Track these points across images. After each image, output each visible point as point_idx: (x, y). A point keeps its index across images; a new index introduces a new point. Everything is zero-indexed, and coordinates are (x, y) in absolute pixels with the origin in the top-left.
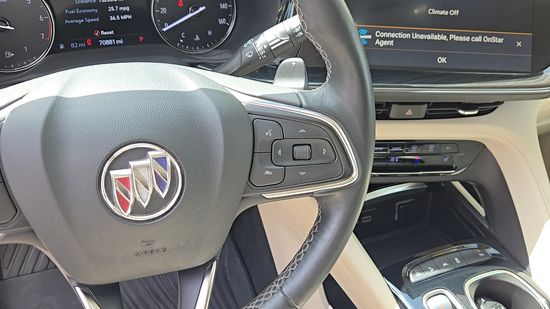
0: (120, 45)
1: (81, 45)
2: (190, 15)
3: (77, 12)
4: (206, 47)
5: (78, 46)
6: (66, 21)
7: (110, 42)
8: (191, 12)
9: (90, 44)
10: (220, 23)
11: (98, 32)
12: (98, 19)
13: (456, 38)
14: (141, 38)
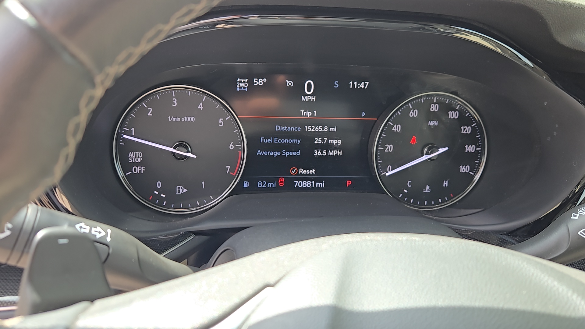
0: (320, 189)
1: (271, 184)
2: (425, 158)
3: (275, 142)
4: (437, 203)
5: (266, 185)
6: (259, 152)
7: (308, 184)
8: (427, 154)
9: (281, 184)
10: (461, 171)
11: (295, 170)
12: (298, 153)
14: (349, 183)
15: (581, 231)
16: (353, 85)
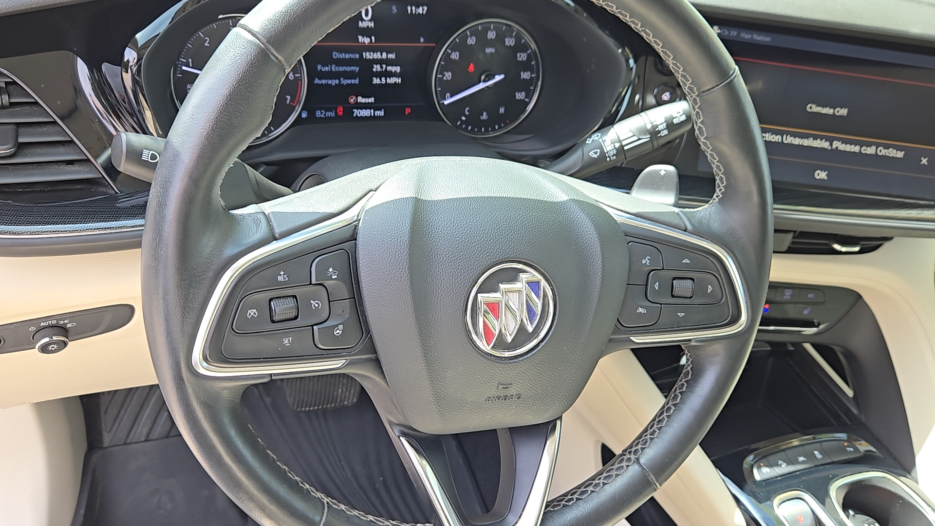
0: (379, 117)
1: (329, 114)
2: (482, 86)
3: (333, 70)
4: (494, 130)
5: (325, 115)
6: (318, 81)
7: (367, 113)
8: (485, 81)
9: (340, 113)
10: (517, 97)
11: (354, 99)
12: (357, 81)
13: (842, 147)
14: (408, 110)
15: (592, 152)
16: (412, 10)
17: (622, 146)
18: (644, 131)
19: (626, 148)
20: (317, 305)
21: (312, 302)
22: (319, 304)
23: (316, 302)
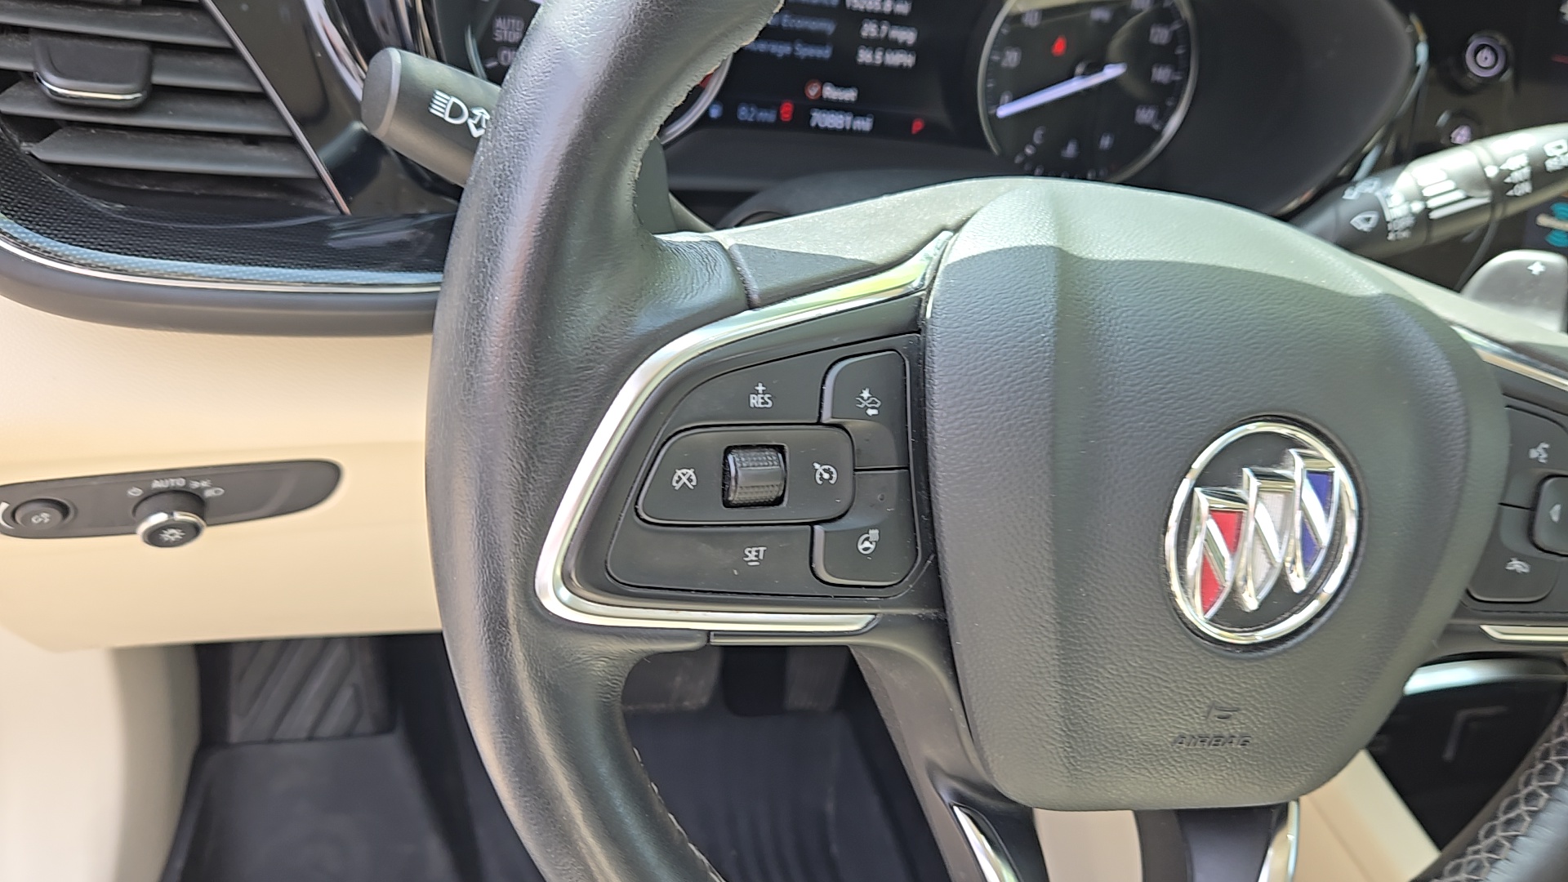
2: (1076, 85)
5: (756, 116)
7: (838, 121)
8: (1085, 74)
9: (786, 116)
10: (1139, 119)
11: (816, 89)
12: (827, 53)
14: (918, 126)
15: (1356, 219)
17: (1428, 210)
18: (1479, 181)
19: (1434, 215)
20: (826, 476)
21: (817, 466)
22: (831, 473)
23: (826, 467)
